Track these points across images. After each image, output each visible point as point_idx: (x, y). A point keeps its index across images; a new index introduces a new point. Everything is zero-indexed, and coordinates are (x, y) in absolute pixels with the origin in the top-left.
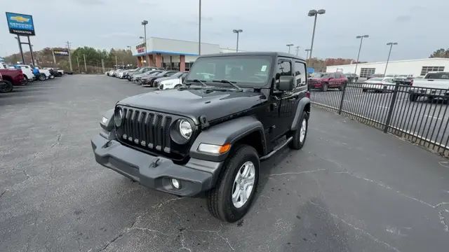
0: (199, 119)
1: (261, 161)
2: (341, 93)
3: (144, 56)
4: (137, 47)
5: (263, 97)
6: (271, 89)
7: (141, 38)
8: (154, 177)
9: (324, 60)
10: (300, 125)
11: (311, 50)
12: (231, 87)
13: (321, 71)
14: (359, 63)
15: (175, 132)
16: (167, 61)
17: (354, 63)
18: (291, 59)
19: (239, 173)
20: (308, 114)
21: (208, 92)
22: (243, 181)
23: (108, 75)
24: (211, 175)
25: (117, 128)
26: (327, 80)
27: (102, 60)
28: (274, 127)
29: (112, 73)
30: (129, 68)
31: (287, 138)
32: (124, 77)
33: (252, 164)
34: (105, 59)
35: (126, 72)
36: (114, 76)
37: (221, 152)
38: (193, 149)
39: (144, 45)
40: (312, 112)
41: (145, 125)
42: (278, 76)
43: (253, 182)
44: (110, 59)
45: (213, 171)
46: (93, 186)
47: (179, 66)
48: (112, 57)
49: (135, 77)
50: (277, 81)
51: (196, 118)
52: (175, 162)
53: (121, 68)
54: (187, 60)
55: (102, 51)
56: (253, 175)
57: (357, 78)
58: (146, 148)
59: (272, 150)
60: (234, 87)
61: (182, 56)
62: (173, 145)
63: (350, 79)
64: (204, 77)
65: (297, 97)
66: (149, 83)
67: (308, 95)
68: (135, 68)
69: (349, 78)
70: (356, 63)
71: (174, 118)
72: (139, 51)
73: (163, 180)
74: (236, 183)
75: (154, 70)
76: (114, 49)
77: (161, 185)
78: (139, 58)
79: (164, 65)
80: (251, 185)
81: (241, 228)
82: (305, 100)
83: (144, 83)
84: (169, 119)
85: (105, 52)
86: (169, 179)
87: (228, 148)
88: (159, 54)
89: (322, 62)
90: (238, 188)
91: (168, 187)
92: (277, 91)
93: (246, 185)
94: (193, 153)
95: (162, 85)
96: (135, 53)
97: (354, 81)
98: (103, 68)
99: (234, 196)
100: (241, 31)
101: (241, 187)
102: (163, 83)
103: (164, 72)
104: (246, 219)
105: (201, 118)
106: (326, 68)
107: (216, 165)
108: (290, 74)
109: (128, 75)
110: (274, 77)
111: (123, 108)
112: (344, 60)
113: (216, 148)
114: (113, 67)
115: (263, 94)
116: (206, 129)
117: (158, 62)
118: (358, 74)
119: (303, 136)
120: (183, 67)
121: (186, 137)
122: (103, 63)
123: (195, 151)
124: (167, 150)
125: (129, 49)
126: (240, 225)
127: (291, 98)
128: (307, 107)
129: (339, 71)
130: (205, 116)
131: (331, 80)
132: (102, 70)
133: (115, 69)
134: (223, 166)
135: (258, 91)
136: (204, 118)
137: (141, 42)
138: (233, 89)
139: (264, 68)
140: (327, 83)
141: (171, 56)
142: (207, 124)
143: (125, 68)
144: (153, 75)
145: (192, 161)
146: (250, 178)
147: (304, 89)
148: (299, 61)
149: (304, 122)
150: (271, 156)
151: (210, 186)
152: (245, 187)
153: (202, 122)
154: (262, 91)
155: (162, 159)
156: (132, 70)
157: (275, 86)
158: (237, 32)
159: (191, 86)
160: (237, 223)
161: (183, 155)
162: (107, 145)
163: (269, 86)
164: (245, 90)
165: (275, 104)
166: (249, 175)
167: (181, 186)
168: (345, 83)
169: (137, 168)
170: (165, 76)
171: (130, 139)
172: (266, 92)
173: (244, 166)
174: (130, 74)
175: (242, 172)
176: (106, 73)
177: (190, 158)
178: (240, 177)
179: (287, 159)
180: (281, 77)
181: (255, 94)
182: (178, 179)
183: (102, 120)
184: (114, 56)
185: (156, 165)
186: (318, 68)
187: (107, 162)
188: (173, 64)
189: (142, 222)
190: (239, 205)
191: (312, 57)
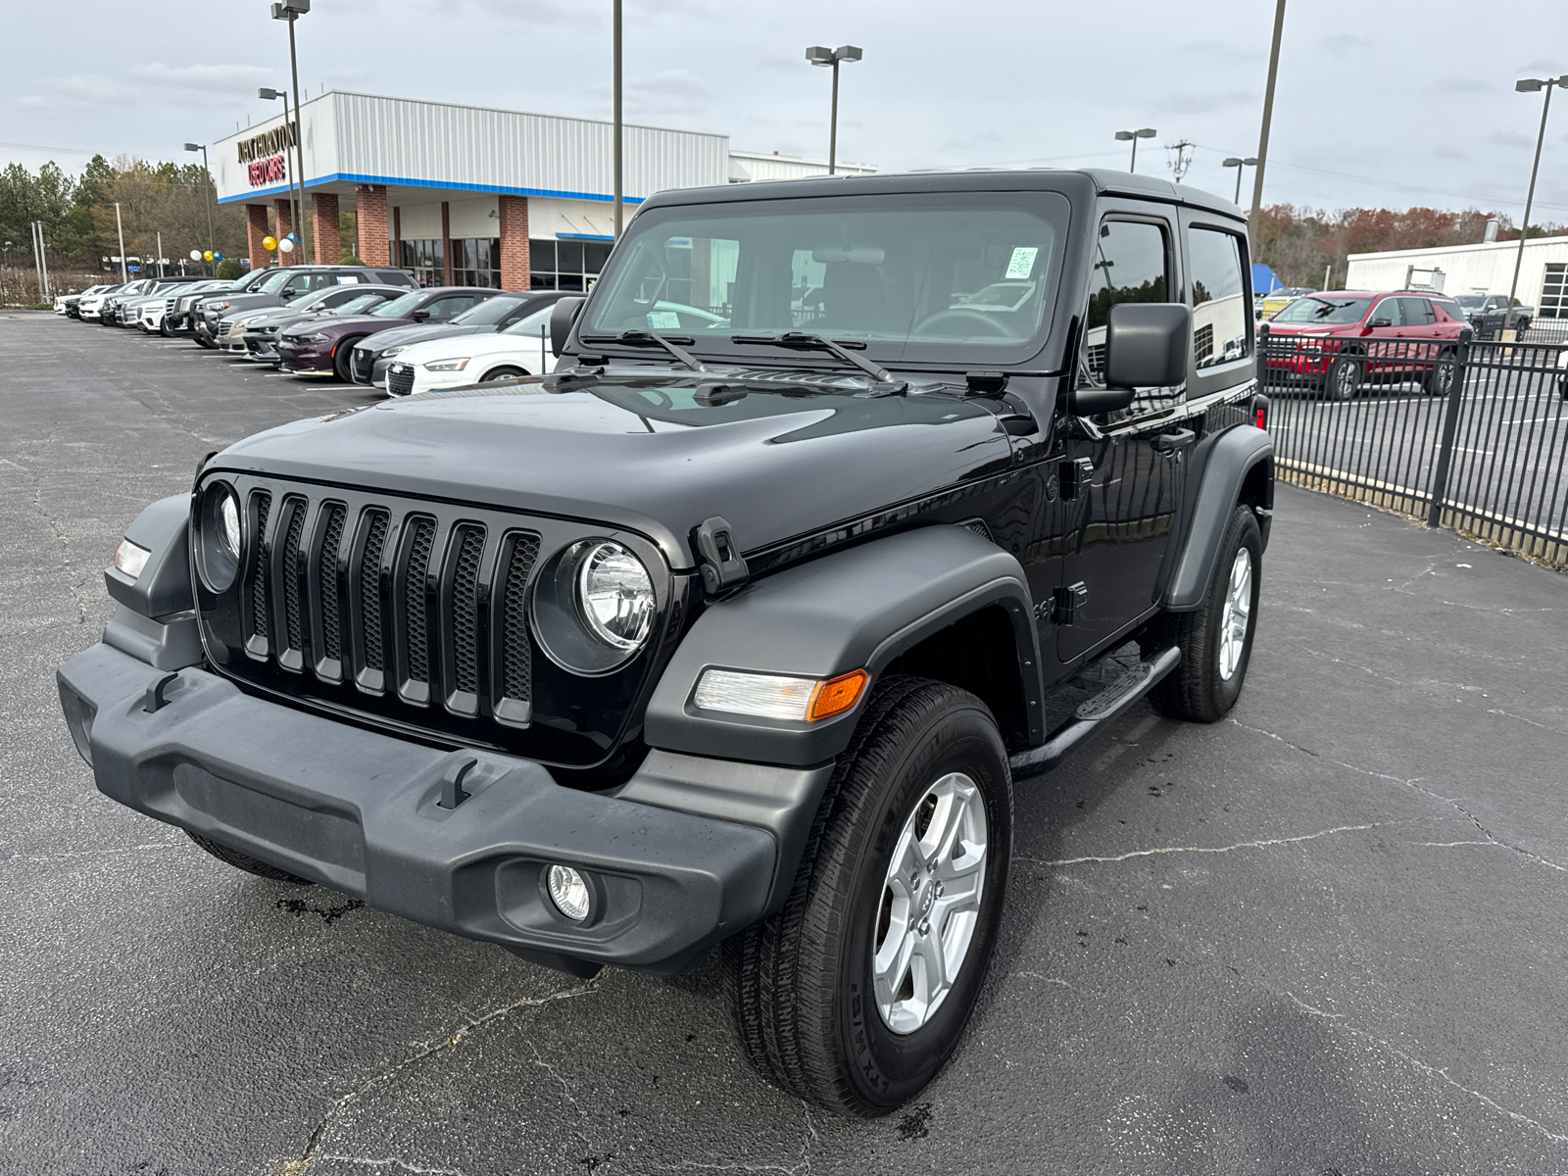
0: (693, 542)
1: (1020, 774)
2: (1439, 407)
3: (284, 204)
4: (246, 151)
5: (1022, 424)
6: (1066, 375)
7: (268, 94)
8: (452, 859)
9: (1332, 218)
10: (1218, 584)
11: (1260, 162)
12: (835, 372)
13: (1315, 283)
14: (1535, 233)
15: (557, 611)
16: (423, 233)
17: (1504, 235)
18: (1168, 211)
19: (907, 836)
20: (1263, 521)
21: (719, 396)
22: (925, 880)
23: (73, 312)
24: (764, 840)
25: (207, 600)
26: (1356, 334)
27: (37, 227)
28: (1078, 587)
29: (94, 301)
30: (196, 272)
31: (1149, 654)
32: (173, 326)
33: (970, 791)
34: (54, 219)
35: (185, 292)
36: (109, 319)
37: (819, 713)
38: (666, 701)
39: (288, 135)
40: (1280, 514)
41: (385, 579)
42: (1101, 309)
43: (977, 890)
44: (83, 223)
45: (775, 816)
46: (61, 941)
47: (496, 262)
48: (95, 209)
49: (241, 323)
50: (1096, 337)
51: (675, 532)
52: (562, 778)
53: (149, 272)
54: (544, 226)
55: (34, 172)
56: (976, 851)
57: (1524, 322)
58: (389, 704)
59: (1072, 721)
60: (856, 370)
61: (512, 204)
62: (549, 684)
63: (1486, 326)
64: (647, 322)
65: (1197, 423)
66: (323, 362)
67: (1260, 417)
68: (237, 272)
69: (1477, 322)
70: (1515, 235)
71: (553, 537)
72: (259, 174)
73: (498, 876)
74: (890, 896)
75: (348, 283)
76: (110, 162)
77: (485, 905)
78: (256, 210)
79: (405, 254)
80: (966, 906)
81: (917, 1148)
82: (1245, 440)
83: (295, 360)
84: (521, 543)
85: (49, 181)
86: (532, 869)
87: (855, 688)
88: (375, 191)
89: (1319, 228)
90: (899, 920)
91: (525, 918)
92: (1097, 390)
93: (940, 905)
94: (669, 724)
95: (408, 374)
96: (233, 182)
97: (1509, 336)
98: (44, 277)
99: (882, 962)
100: (855, 54)
101: (918, 915)
102: (405, 356)
103: (413, 297)
104: (942, 1099)
105: (705, 532)
106: (1345, 265)
107: (796, 785)
108: (1161, 290)
109: (193, 316)
110: (1081, 309)
111: (244, 485)
112: (1446, 220)
113: (792, 690)
114: (99, 269)
115: (1017, 405)
116: (731, 592)
117: (371, 234)
118: (1531, 297)
119: (1238, 646)
120: (516, 264)
121: (613, 638)
122: (40, 244)
123: (678, 710)
124: (513, 711)
125: (196, 159)
126: (912, 1128)
127: (1172, 429)
128: (1258, 483)
129: (1418, 278)
130: (727, 525)
131: (1377, 333)
132: (34, 287)
133: (112, 276)
134: (829, 791)
135: (987, 389)
136: (721, 535)
137: (270, 118)
138: (851, 383)
139: (1022, 262)
140: (1354, 348)
141: (446, 201)
142: (735, 567)
143: (171, 271)
144: (348, 313)
145: (656, 763)
146: (960, 864)
147: (1238, 377)
148: (1209, 217)
149: (1241, 567)
150: (1069, 751)
151: (759, 900)
152: (934, 921)
153: (711, 551)
154: (1012, 389)
155: (493, 765)
156: (216, 285)
157: (1083, 361)
158: (833, 60)
159: (612, 369)
160: (896, 1120)
161: (604, 741)
162: (157, 699)
163: (1052, 361)
164: (917, 386)
165: (1085, 462)
166: (957, 852)
167: (599, 908)
168: (1457, 349)
169: (349, 814)
170: (418, 317)
171: (291, 660)
172: (1037, 396)
173: (933, 799)
174: (209, 310)
175: (920, 832)
176: (61, 303)
177: (648, 749)
178: (914, 858)
179: (1153, 774)
180: (1117, 310)
181: (975, 404)
182: (583, 868)
183: (115, 559)
184: (108, 204)
185: (459, 795)
186: (1295, 267)
187: (163, 788)
188: (456, 248)
189: (362, 1123)
190: (910, 1015)
191: (1266, 204)
